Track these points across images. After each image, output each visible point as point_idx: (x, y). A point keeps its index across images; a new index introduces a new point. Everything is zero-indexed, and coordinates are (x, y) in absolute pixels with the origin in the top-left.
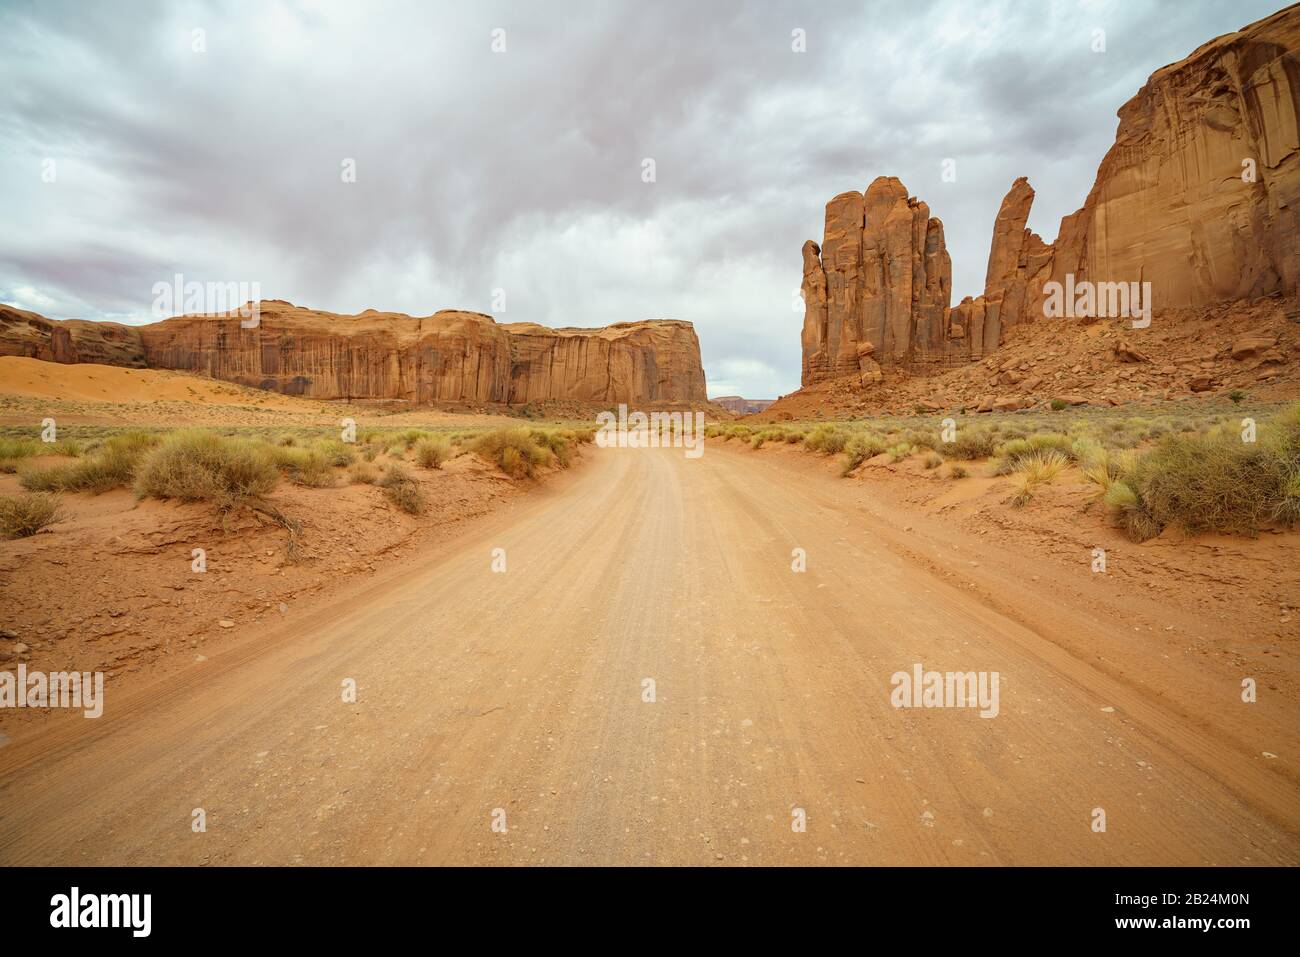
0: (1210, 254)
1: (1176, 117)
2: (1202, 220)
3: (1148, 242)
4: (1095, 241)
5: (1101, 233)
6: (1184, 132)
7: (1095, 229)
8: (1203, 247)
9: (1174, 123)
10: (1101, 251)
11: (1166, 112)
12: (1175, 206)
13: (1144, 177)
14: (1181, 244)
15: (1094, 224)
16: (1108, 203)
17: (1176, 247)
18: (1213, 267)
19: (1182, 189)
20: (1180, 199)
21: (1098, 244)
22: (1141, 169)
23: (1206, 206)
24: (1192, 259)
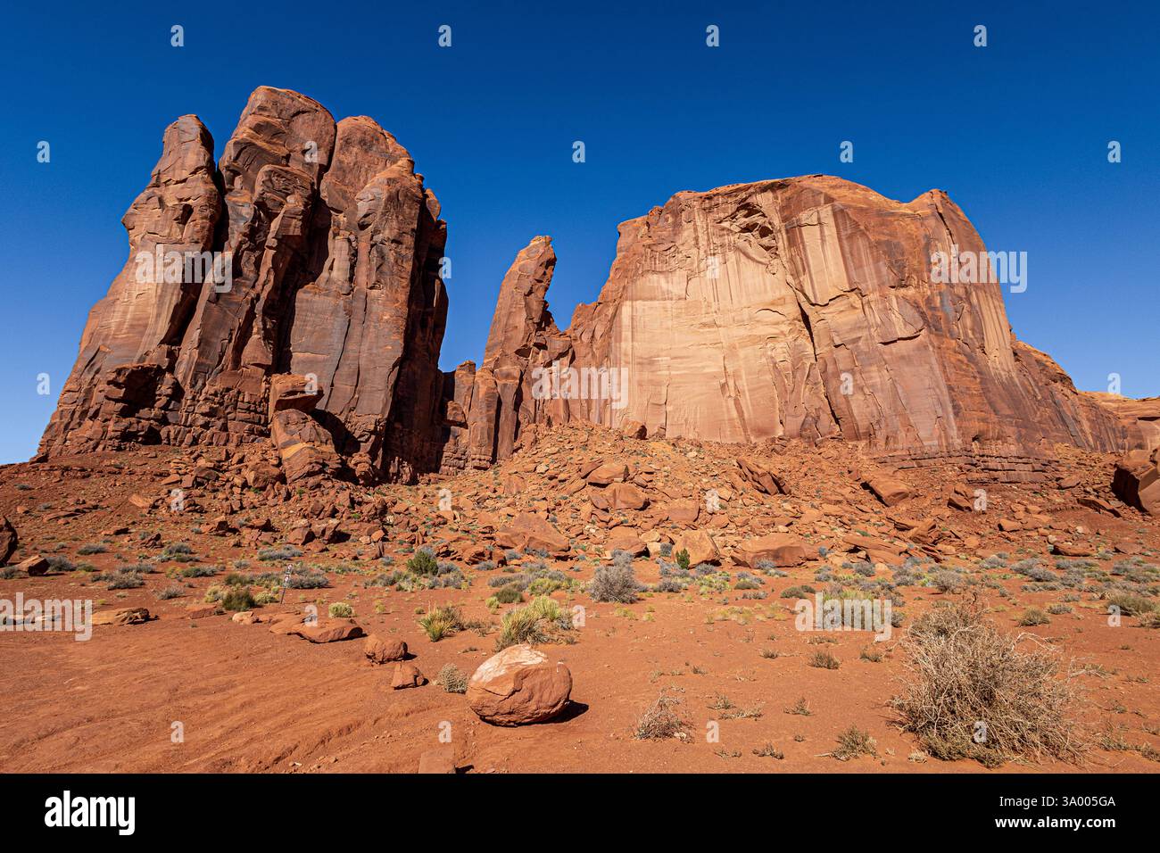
0: (743, 384)
1: (706, 238)
2: (737, 345)
3: (675, 358)
4: (620, 341)
5: (626, 333)
6: (714, 254)
7: (620, 327)
8: (736, 376)
9: (702, 242)
10: (626, 355)
11: (696, 230)
12: (704, 325)
13: (670, 289)
14: (713, 368)
15: (620, 321)
16: (634, 303)
17: (707, 370)
18: (746, 401)
19: (713, 310)
20: (711, 319)
21: (623, 345)
22: (667, 278)
23: (743, 332)
24: (723, 386)
